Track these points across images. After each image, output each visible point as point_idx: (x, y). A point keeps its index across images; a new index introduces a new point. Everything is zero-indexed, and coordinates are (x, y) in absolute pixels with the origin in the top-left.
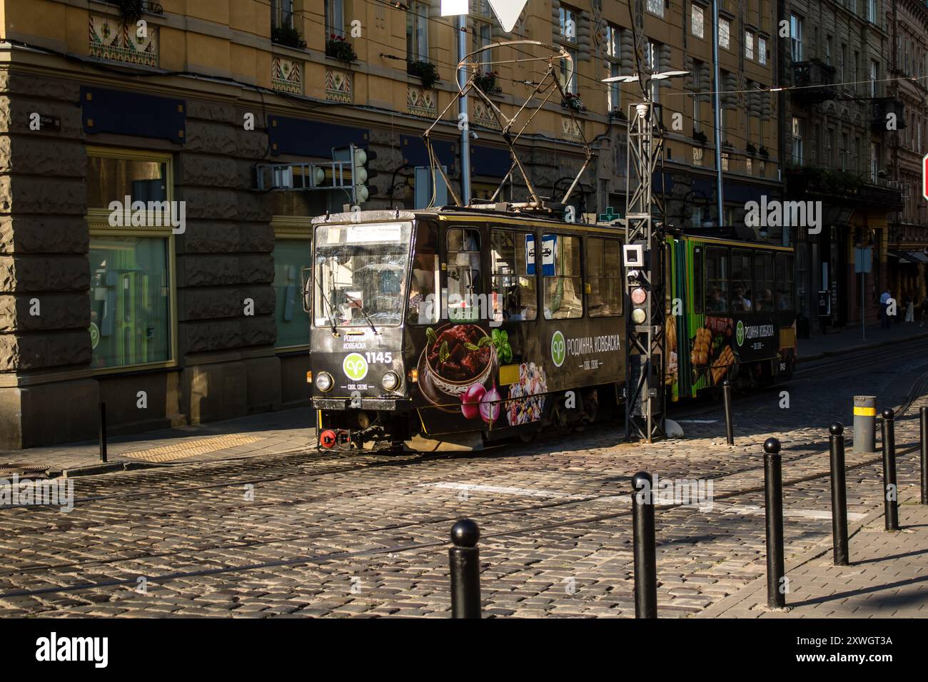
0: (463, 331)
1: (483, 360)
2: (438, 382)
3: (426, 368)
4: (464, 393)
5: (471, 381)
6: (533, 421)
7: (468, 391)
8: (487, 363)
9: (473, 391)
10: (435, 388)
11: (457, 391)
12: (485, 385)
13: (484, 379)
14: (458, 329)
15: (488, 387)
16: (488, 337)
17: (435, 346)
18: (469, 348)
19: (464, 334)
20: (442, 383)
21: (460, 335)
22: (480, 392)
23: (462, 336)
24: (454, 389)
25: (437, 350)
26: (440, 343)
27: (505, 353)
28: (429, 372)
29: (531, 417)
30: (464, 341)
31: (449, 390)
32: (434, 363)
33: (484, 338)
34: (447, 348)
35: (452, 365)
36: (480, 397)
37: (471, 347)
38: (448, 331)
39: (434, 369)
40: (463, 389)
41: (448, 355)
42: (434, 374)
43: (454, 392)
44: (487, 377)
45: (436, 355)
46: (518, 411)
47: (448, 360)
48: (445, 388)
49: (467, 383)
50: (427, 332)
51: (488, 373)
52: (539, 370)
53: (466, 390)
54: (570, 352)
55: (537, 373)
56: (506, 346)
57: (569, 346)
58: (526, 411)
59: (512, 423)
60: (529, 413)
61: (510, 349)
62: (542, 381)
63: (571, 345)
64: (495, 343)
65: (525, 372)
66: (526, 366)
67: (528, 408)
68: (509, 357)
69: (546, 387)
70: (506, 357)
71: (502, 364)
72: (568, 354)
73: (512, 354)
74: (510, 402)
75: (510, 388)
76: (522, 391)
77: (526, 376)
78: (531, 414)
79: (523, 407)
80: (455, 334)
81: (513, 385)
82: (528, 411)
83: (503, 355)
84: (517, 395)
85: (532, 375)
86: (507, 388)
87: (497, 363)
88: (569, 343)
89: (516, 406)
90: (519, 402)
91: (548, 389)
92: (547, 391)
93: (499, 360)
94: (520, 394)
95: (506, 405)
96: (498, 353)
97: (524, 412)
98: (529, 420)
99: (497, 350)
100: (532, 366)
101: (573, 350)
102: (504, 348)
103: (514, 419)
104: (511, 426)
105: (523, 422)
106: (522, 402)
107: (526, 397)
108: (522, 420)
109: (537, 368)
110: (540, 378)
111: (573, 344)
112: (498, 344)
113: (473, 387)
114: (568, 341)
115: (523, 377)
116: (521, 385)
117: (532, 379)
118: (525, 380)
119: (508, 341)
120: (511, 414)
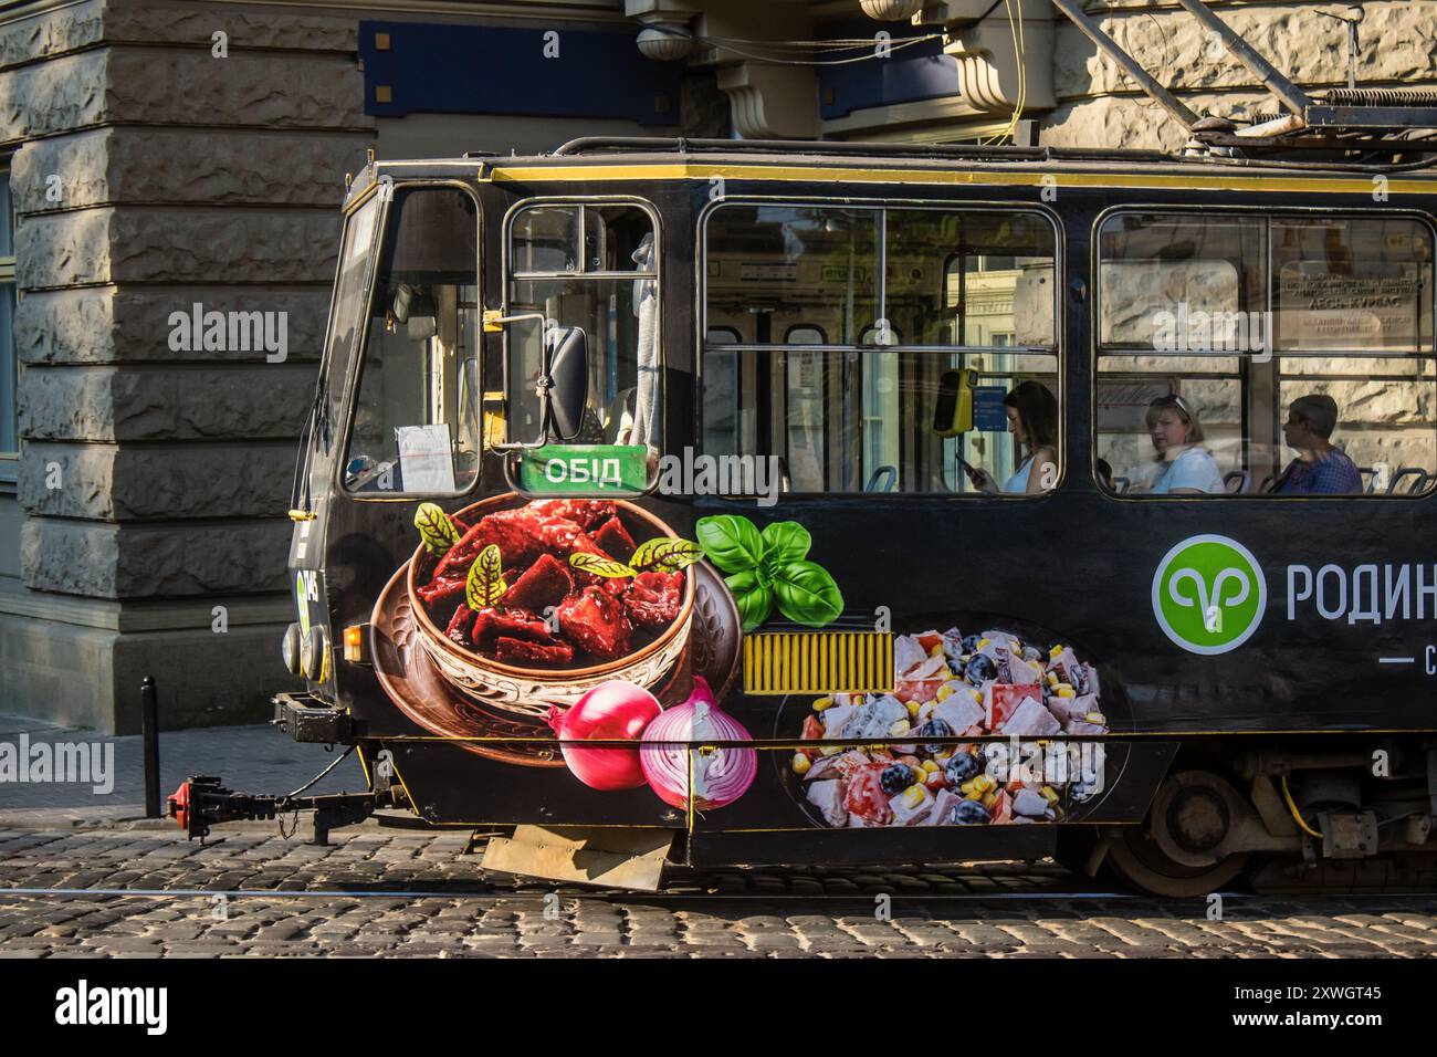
0: (571, 516)
1: (654, 609)
2: (456, 668)
3: (409, 622)
4: (566, 707)
5: (596, 674)
6: (1003, 819)
7: (581, 704)
8: (669, 621)
9: (601, 703)
10: (445, 684)
11: (537, 699)
12: (657, 687)
13: (651, 669)
14: (546, 512)
15: (669, 691)
16: (675, 541)
17: (449, 558)
18: (592, 570)
19: (573, 526)
20: (471, 671)
21: (555, 528)
22: (635, 709)
23: (562, 533)
24: (519, 692)
25: (462, 570)
26: (469, 550)
27: (791, 593)
28: (420, 637)
29: (993, 812)
30: (571, 549)
31: (499, 694)
32: (440, 612)
33: (654, 542)
34: (498, 566)
35: (519, 618)
36: (634, 726)
37: (603, 567)
38: (505, 516)
39: (443, 627)
40: (559, 693)
41: (501, 588)
42: (442, 644)
43: (523, 700)
44: (668, 664)
45: (452, 585)
46: (897, 783)
47: (505, 604)
48: (482, 688)
49: (582, 677)
50: (419, 517)
51: (674, 650)
52: (1045, 659)
53: (574, 700)
54: (1306, 608)
55: (1028, 670)
56: (795, 569)
57: (1300, 587)
58: (949, 786)
59: (858, 822)
60: (975, 796)
61: (830, 581)
62: (1066, 697)
63: (1314, 585)
64: (717, 558)
65: (939, 660)
66: (948, 641)
67: (965, 778)
68: (820, 609)
69: (1098, 717)
70: (794, 606)
71: (764, 628)
72: (1291, 616)
73: (837, 599)
74: (827, 750)
75: (817, 705)
76: (913, 720)
77: (946, 675)
78: (991, 799)
79: (929, 771)
80: (531, 523)
81: (843, 695)
82: (966, 787)
83: (776, 601)
84: (872, 730)
85: (990, 671)
86: (801, 707)
87: (724, 622)
88: (1300, 578)
89: (873, 765)
90: (897, 755)
91: (1109, 724)
92: (1099, 731)
93: (745, 615)
94: (902, 729)
95: (800, 761)
96: (739, 592)
97: (934, 789)
98: (971, 815)
99: (732, 582)
100: (992, 643)
101: (1332, 604)
102: (783, 577)
103: (868, 806)
104: (847, 833)
105: (932, 822)
106: (921, 755)
107: (949, 741)
108: (927, 814)
109: (1032, 651)
110: (1056, 686)
111: (1331, 580)
112: (740, 563)
113: (608, 693)
114: (1292, 569)
115: (920, 675)
116: (903, 700)
117: (989, 686)
118: (933, 684)
119: (809, 558)
120: (843, 791)
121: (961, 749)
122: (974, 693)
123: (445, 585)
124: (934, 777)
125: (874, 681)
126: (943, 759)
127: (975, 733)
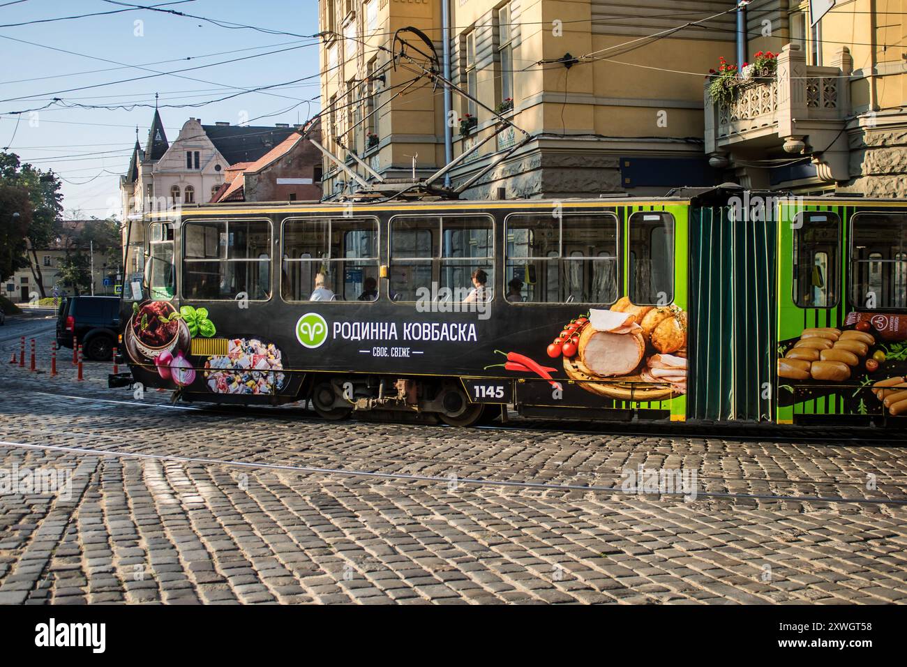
0: (159, 306)
1: (173, 331)
2: (139, 346)
3: (131, 334)
4: (157, 357)
5: (162, 348)
6: (257, 393)
7: (160, 355)
8: (175, 335)
9: (163, 357)
10: (137, 350)
11: (152, 355)
12: (173, 352)
13: (171, 347)
14: (155, 305)
15: (175, 353)
16: (176, 312)
17: (138, 317)
18: (162, 320)
19: (159, 309)
20: (142, 347)
21: (156, 309)
22: (169, 358)
23: (157, 311)
24: (150, 353)
25: (140, 320)
26: (142, 315)
27: (203, 328)
28: (133, 337)
29: (255, 391)
30: (159, 315)
31: (146, 353)
32: (137, 330)
33: (173, 313)
34: (146, 319)
35: (149, 333)
36: (169, 362)
37: (164, 320)
38: (148, 306)
39: (137, 335)
40: (156, 353)
41: (147, 325)
42: (136, 339)
43: (150, 355)
44: (174, 346)
46: (230, 381)
47: (147, 329)
48: (143, 351)
49: (159, 349)
50: (134, 306)
51: (175, 343)
52: (267, 348)
53: (158, 355)
54: (339, 335)
55: (262, 350)
56: (204, 321)
57: (337, 329)
58: (243, 383)
59: (221, 391)
60: (250, 386)
61: (212, 325)
62: (272, 359)
63: (342, 328)
64: (185, 318)
65: (239, 347)
66: (242, 342)
67: (247, 381)
68: (210, 332)
69: (281, 365)
70: (204, 331)
71: (196, 337)
72: (335, 337)
73: (214, 330)
74: (212, 371)
75: (209, 359)
76: (232, 364)
77: (241, 351)
78: (254, 387)
79: (238, 378)
80: (152, 308)
81: (215, 356)
82: (248, 383)
83: (199, 330)
84: (222, 366)
85: (253, 351)
86: (205, 359)
87: (186, 335)
88: (337, 326)
89: (224, 376)
90: (230, 373)
91: (284, 367)
92: (281, 369)
93: (192, 333)
94: (230, 366)
95: (206, 374)
96: (190, 327)
97: (239, 383)
98: (249, 391)
99: (189, 324)
100: (254, 343)
101: (346, 334)
102: (200, 323)
103: (223, 387)
104: (218, 394)
105: (239, 393)
106: (236, 374)
107: (243, 371)
108: (238, 390)
109: (264, 346)
110: (270, 356)
111: (346, 327)
112: (190, 319)
113: (164, 353)
114: (335, 324)
115: (235, 351)
116: (230, 358)
117: (252, 355)
118: (238, 354)
119: (208, 318)
120: (217, 383)
121: (246, 372)
122: (247, 357)
123: (138, 324)
124: (239, 380)
125: (223, 352)
126: (241, 375)
127: (248, 368)
